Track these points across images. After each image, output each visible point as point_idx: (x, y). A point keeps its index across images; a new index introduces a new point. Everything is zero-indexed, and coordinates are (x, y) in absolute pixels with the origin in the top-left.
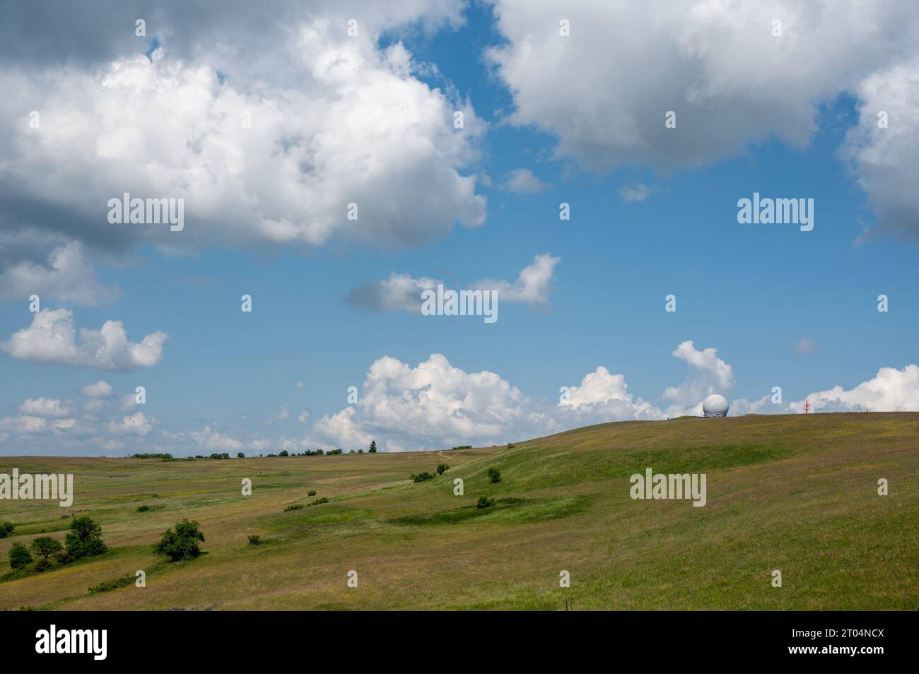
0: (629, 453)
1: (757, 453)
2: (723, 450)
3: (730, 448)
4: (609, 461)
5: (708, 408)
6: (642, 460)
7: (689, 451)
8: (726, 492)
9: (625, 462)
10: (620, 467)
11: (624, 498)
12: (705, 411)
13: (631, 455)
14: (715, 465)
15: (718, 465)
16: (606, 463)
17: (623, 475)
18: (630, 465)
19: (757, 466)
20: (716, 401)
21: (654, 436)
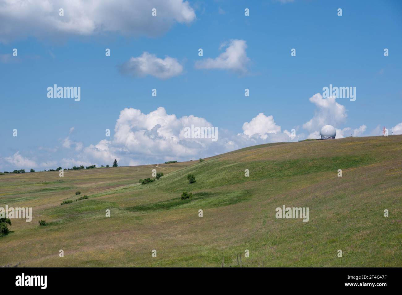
0: (275, 163)
1: (354, 160)
2: (333, 159)
3: (337, 158)
4: (262, 168)
5: (323, 133)
6: (283, 167)
7: (312, 160)
8: (335, 185)
9: (272, 168)
10: (269, 171)
11: (272, 190)
12: (322, 136)
13: (276, 164)
14: (328, 169)
15: (330, 169)
16: (261, 169)
17: (272, 177)
18: (276, 170)
19: (353, 169)
20: (328, 129)
21: (290, 152)
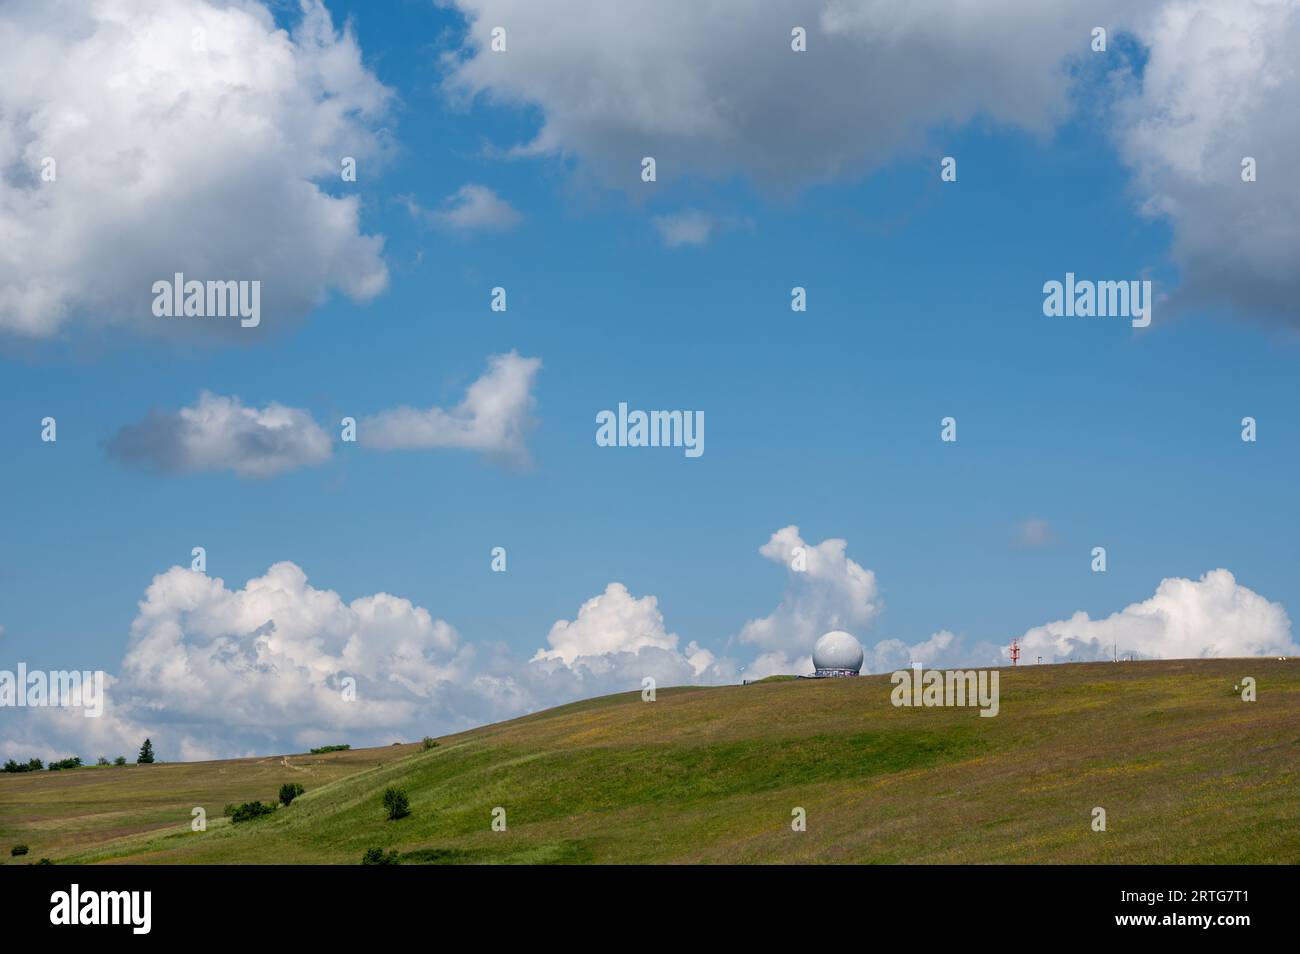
0: (667, 753)
1: (921, 746)
2: (853, 743)
3: (864, 739)
4: (628, 770)
5: (823, 659)
6: (694, 766)
7: (786, 744)
8: (859, 826)
9: (659, 770)
10: (650, 781)
11: (659, 843)
12: (817, 666)
13: (670, 756)
14: (838, 772)
15: (843, 773)
16: (622, 773)
17: (656, 797)
18: (669, 776)
19: (917, 774)
20: (837, 644)
21: (717, 718)
